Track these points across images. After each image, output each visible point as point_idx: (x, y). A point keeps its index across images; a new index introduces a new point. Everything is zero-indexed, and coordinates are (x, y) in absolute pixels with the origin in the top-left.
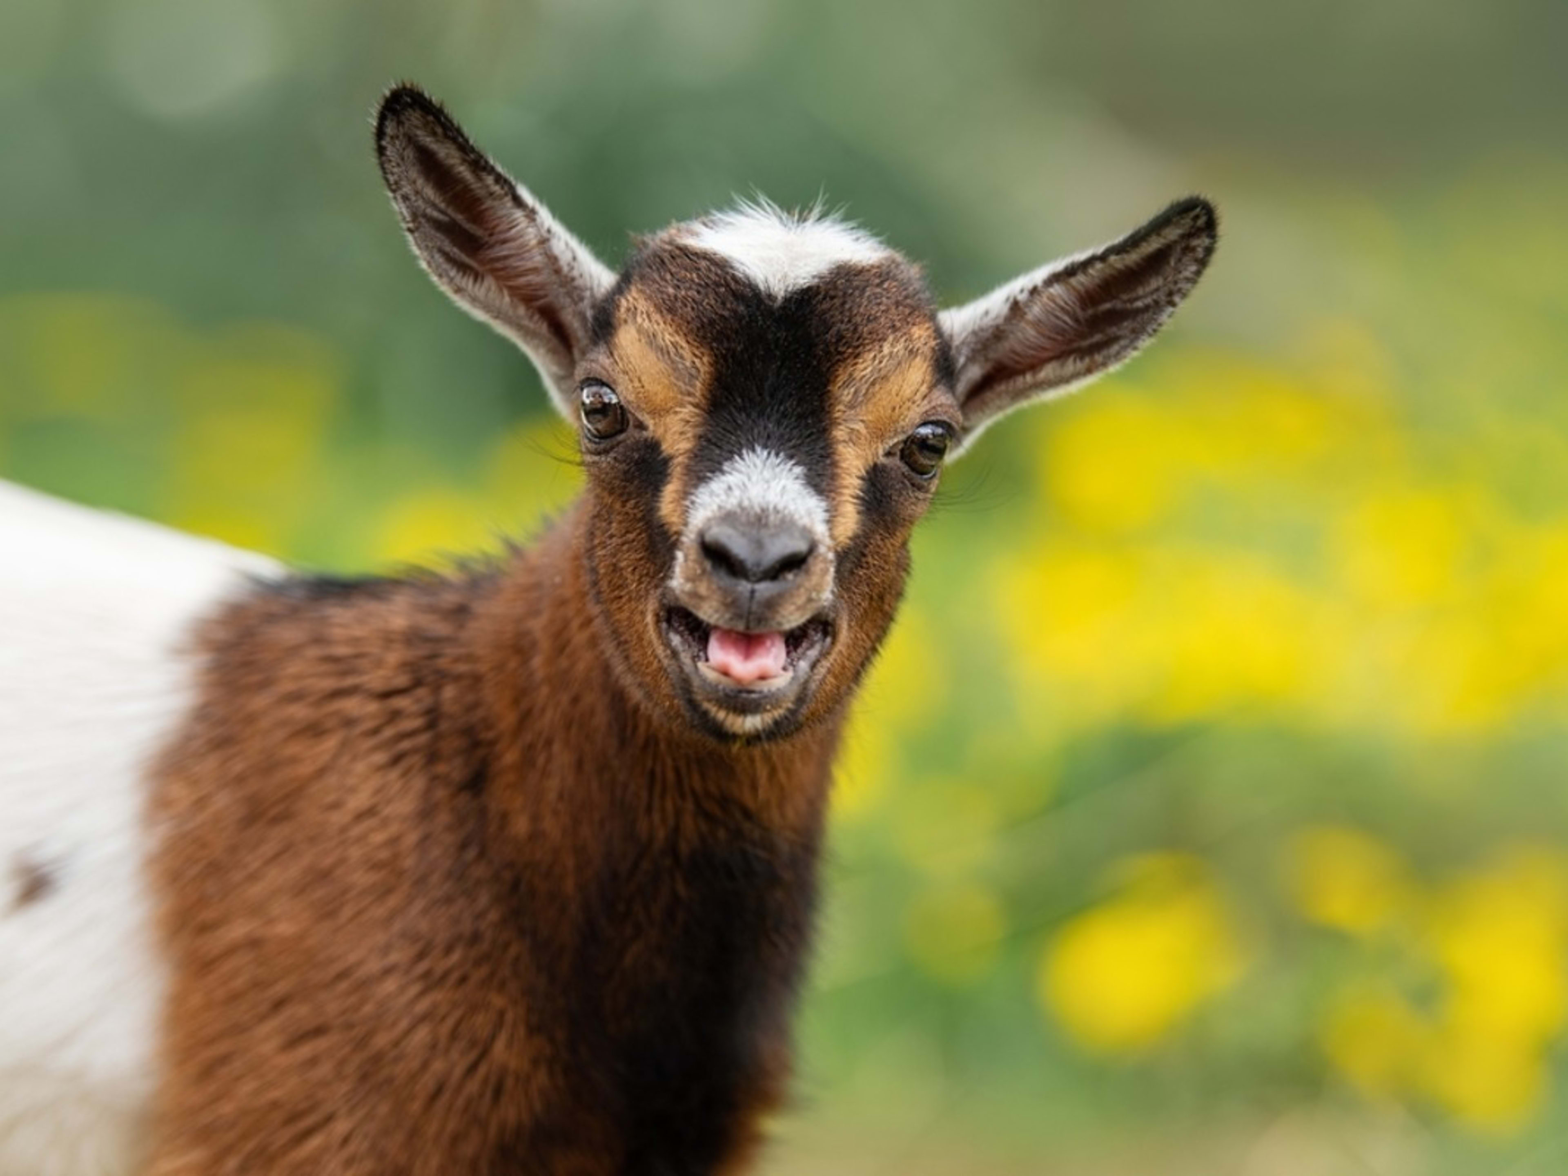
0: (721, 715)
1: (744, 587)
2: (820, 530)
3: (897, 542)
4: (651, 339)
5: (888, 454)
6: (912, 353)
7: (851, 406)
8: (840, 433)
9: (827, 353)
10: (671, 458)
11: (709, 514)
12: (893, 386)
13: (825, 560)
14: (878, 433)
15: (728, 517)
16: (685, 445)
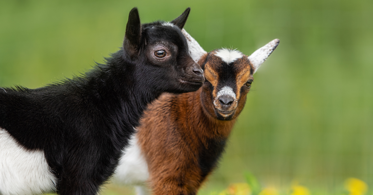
0: (222, 115)
1: (224, 105)
2: (235, 98)
3: (245, 96)
4: (210, 71)
5: (244, 85)
6: (247, 70)
7: (239, 79)
8: (237, 83)
9: (236, 72)
10: (214, 87)
11: (220, 95)
12: (245, 76)
13: (236, 102)
14: (243, 82)
15: (222, 96)
16: (216, 85)
